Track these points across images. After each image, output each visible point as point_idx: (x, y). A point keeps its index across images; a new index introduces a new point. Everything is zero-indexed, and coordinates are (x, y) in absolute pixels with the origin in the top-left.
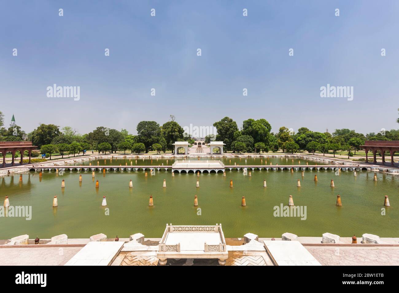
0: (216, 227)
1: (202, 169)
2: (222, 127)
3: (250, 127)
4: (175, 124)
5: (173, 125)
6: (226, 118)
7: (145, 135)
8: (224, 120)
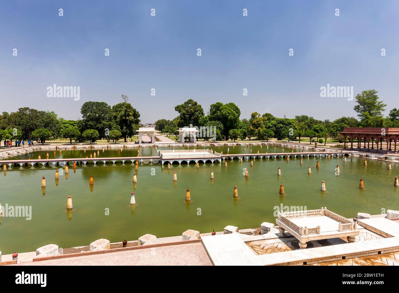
1: (197, 160)
2: (186, 111)
3: (219, 112)
4: (129, 106)
5: (126, 107)
6: (190, 100)
7: (92, 120)
8: (187, 103)
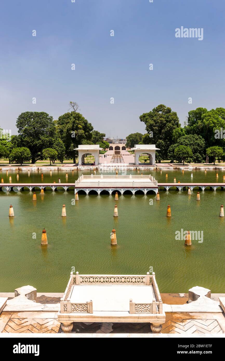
0: (147, 277)
1: (122, 189)
2: (155, 121)
3: (200, 122)
4: (78, 117)
5: (74, 118)
6: (161, 106)
7: (30, 135)
8: (156, 110)
